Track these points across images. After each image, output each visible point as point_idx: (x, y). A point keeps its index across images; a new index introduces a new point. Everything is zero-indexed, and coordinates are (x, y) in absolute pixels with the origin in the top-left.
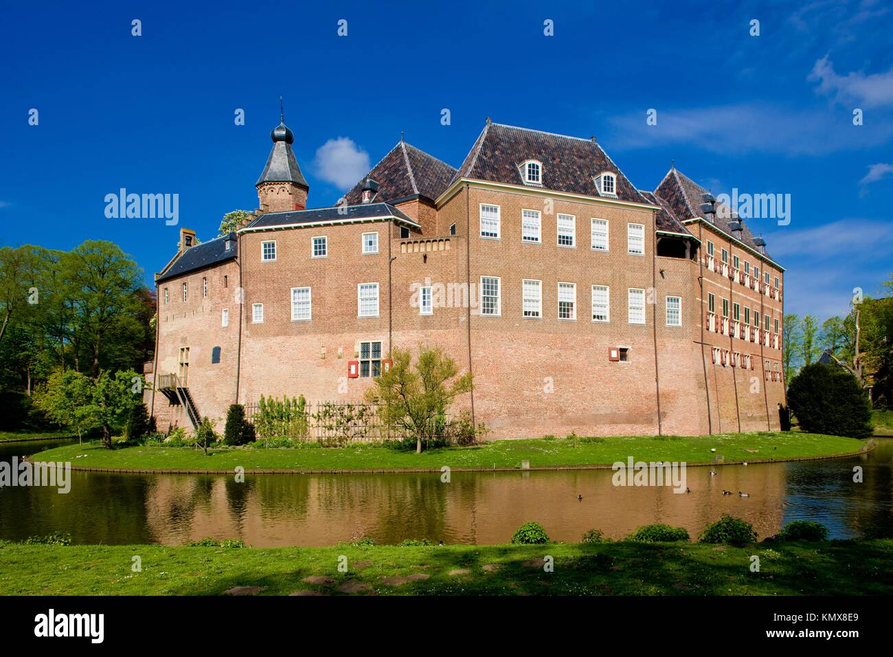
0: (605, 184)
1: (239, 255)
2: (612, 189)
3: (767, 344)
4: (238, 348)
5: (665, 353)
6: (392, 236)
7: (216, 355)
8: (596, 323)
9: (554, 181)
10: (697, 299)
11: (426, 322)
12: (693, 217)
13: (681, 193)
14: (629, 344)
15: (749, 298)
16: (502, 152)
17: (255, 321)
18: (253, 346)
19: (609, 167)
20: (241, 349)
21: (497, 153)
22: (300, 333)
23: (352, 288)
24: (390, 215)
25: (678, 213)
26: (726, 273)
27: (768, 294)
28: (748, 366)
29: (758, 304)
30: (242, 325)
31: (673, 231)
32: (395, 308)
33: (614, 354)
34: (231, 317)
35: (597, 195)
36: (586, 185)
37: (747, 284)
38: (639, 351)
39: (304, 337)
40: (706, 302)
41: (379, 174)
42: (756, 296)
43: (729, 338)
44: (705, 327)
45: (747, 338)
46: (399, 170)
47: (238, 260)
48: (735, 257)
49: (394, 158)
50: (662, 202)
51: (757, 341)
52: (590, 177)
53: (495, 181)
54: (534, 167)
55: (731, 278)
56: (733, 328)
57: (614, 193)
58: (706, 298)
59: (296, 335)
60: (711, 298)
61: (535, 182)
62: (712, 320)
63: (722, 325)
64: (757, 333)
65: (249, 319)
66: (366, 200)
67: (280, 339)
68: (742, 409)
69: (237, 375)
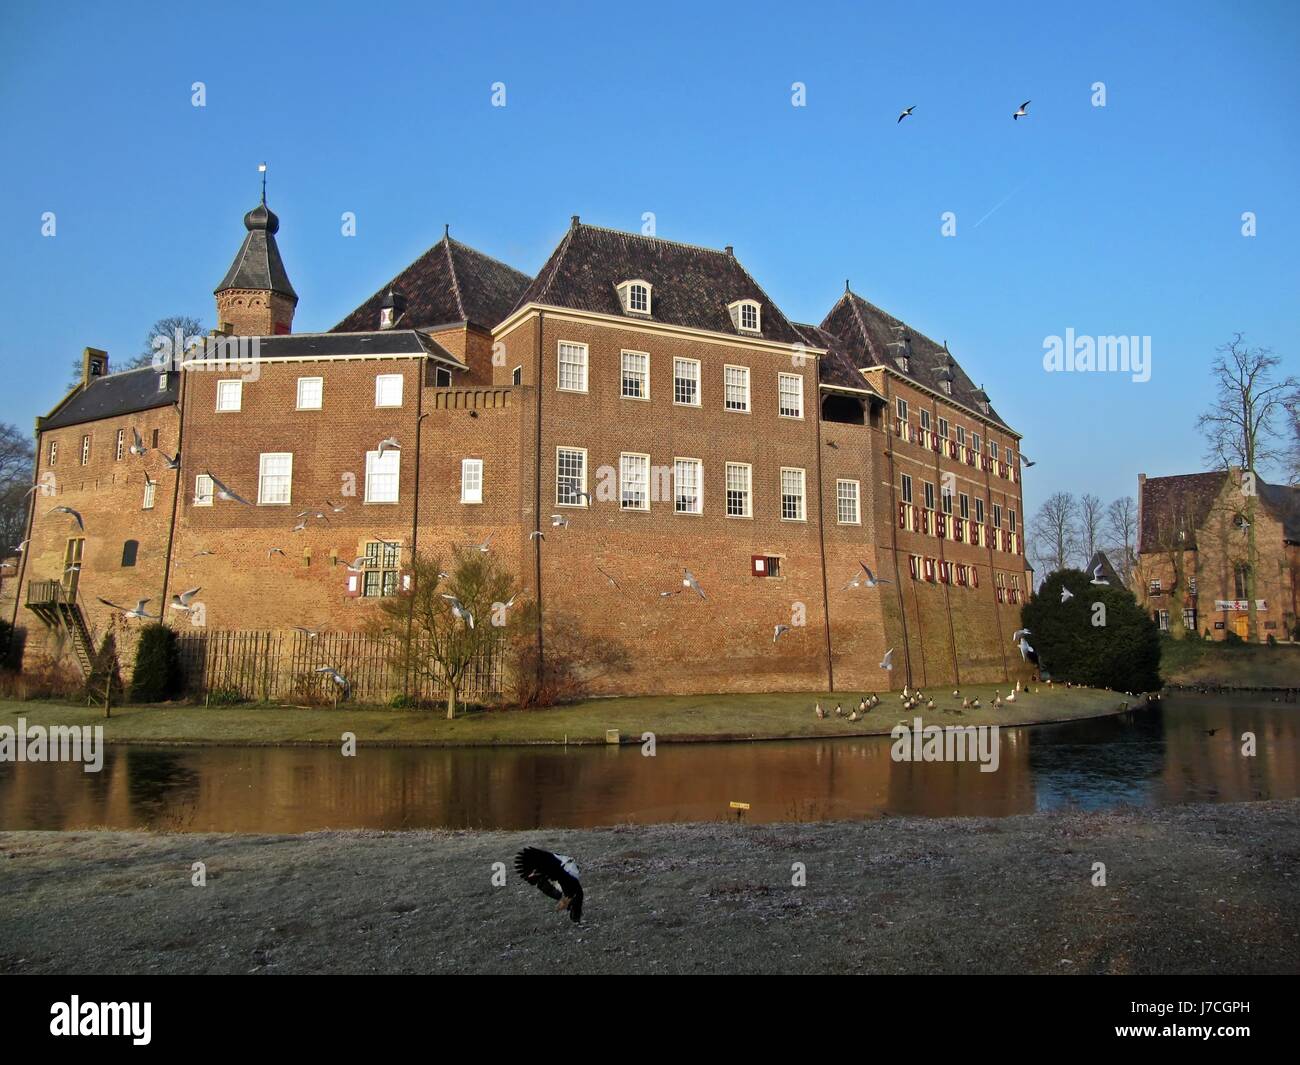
0: (744, 316)
1: (180, 400)
2: (755, 323)
3: (1000, 547)
4: (167, 544)
5: (836, 565)
6: (424, 383)
7: (130, 553)
8: (731, 520)
9: (669, 310)
10: (884, 483)
11: (470, 514)
12: (875, 365)
13: (859, 328)
14: (782, 551)
15: (966, 479)
16: (594, 267)
17: (198, 503)
18: (193, 541)
19: (751, 290)
20: (174, 545)
21: (586, 267)
22: (269, 524)
23: (357, 458)
24: (422, 351)
25: (854, 357)
26: (928, 444)
27: (996, 472)
28: (971, 582)
29: (981, 488)
30: (178, 508)
31: (844, 385)
32: (423, 491)
33: (760, 566)
34: (158, 494)
35: (734, 332)
36: (717, 316)
37: (963, 459)
38: (796, 562)
39: (277, 531)
40: (899, 487)
41: (409, 284)
42: (976, 477)
43: (937, 541)
44: (898, 525)
45: (967, 539)
46: (439, 281)
47: (179, 406)
48: (941, 420)
49: (432, 260)
50: (832, 341)
51: (982, 543)
52: (723, 304)
53: (581, 308)
54: (639, 290)
55: (937, 449)
56: (943, 525)
57: (758, 329)
58: (899, 482)
59: (264, 528)
60: (906, 482)
61: (641, 311)
62: (910, 513)
63: (926, 520)
64: (982, 531)
65: (189, 499)
66: (386, 322)
67: (237, 532)
68: (961, 648)
69: (163, 587)
